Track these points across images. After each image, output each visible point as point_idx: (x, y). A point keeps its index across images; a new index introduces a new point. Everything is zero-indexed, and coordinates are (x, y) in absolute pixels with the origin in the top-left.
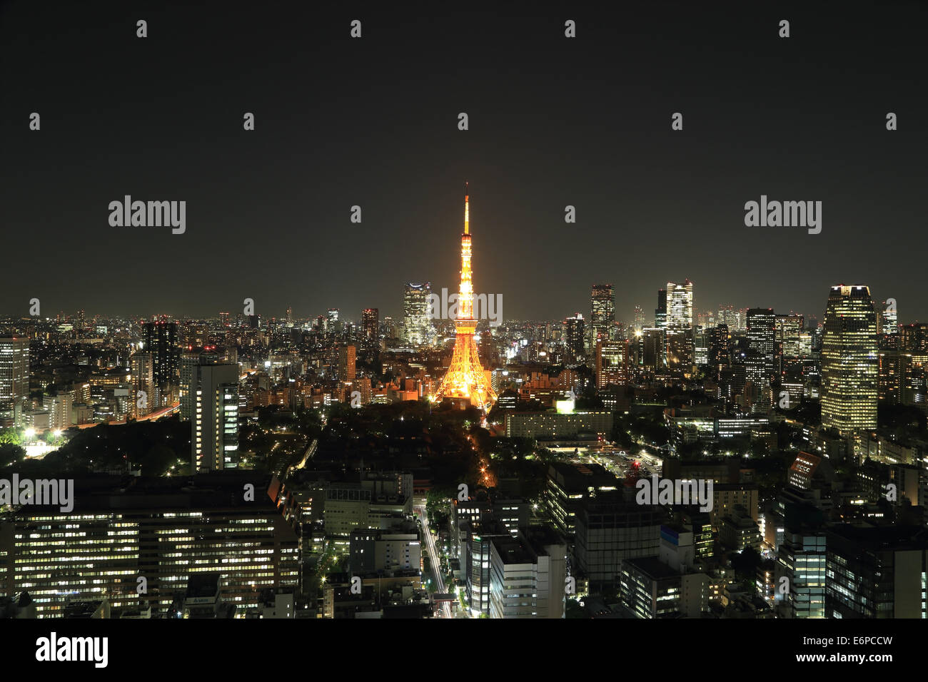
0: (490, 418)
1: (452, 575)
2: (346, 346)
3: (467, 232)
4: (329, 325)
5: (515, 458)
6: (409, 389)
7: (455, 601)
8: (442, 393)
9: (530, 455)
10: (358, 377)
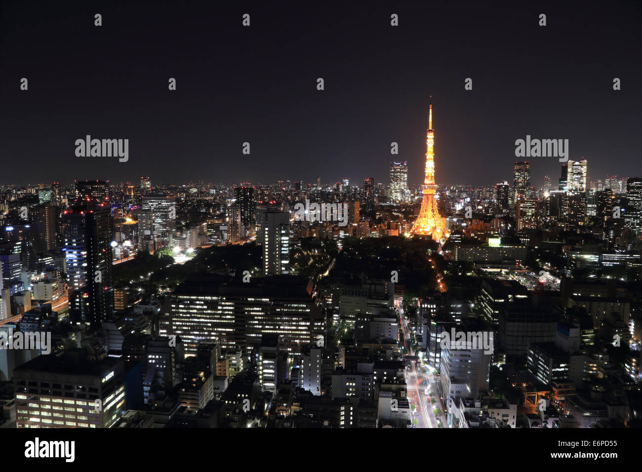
0: (444, 249)
1: (417, 345)
2: (353, 201)
3: (430, 128)
4: (343, 188)
5: (460, 274)
6: (393, 229)
7: (419, 361)
8: (414, 231)
9: (470, 272)
10: (361, 220)
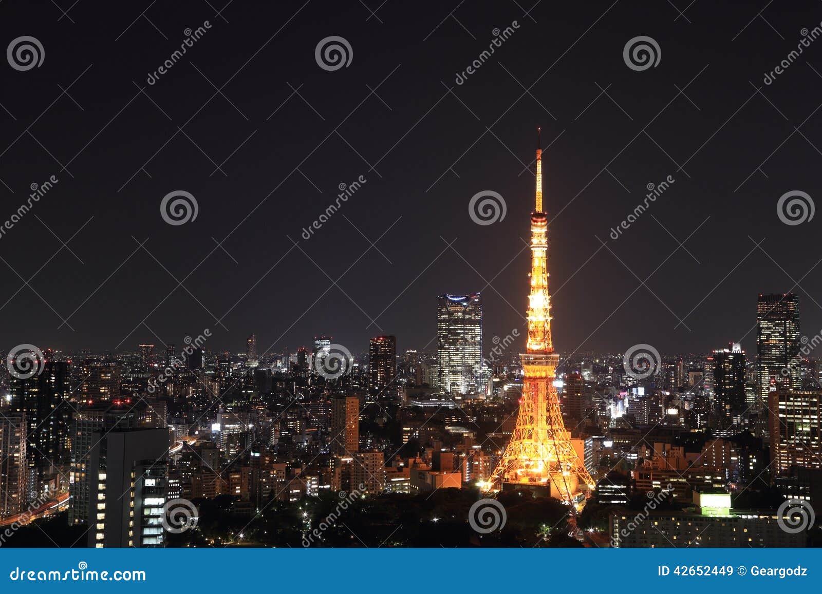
0: (584, 520)
2: (342, 397)
3: (539, 208)
6: (447, 469)
10: (362, 448)
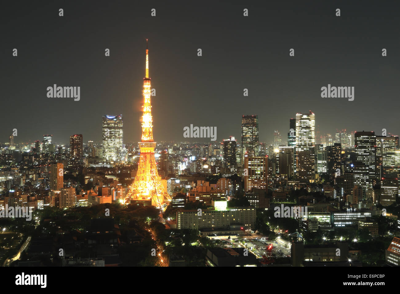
0: (166, 215)
2: (56, 163)
4: (44, 147)
5: (184, 244)
6: (105, 195)
8: (130, 197)
9: (195, 242)
